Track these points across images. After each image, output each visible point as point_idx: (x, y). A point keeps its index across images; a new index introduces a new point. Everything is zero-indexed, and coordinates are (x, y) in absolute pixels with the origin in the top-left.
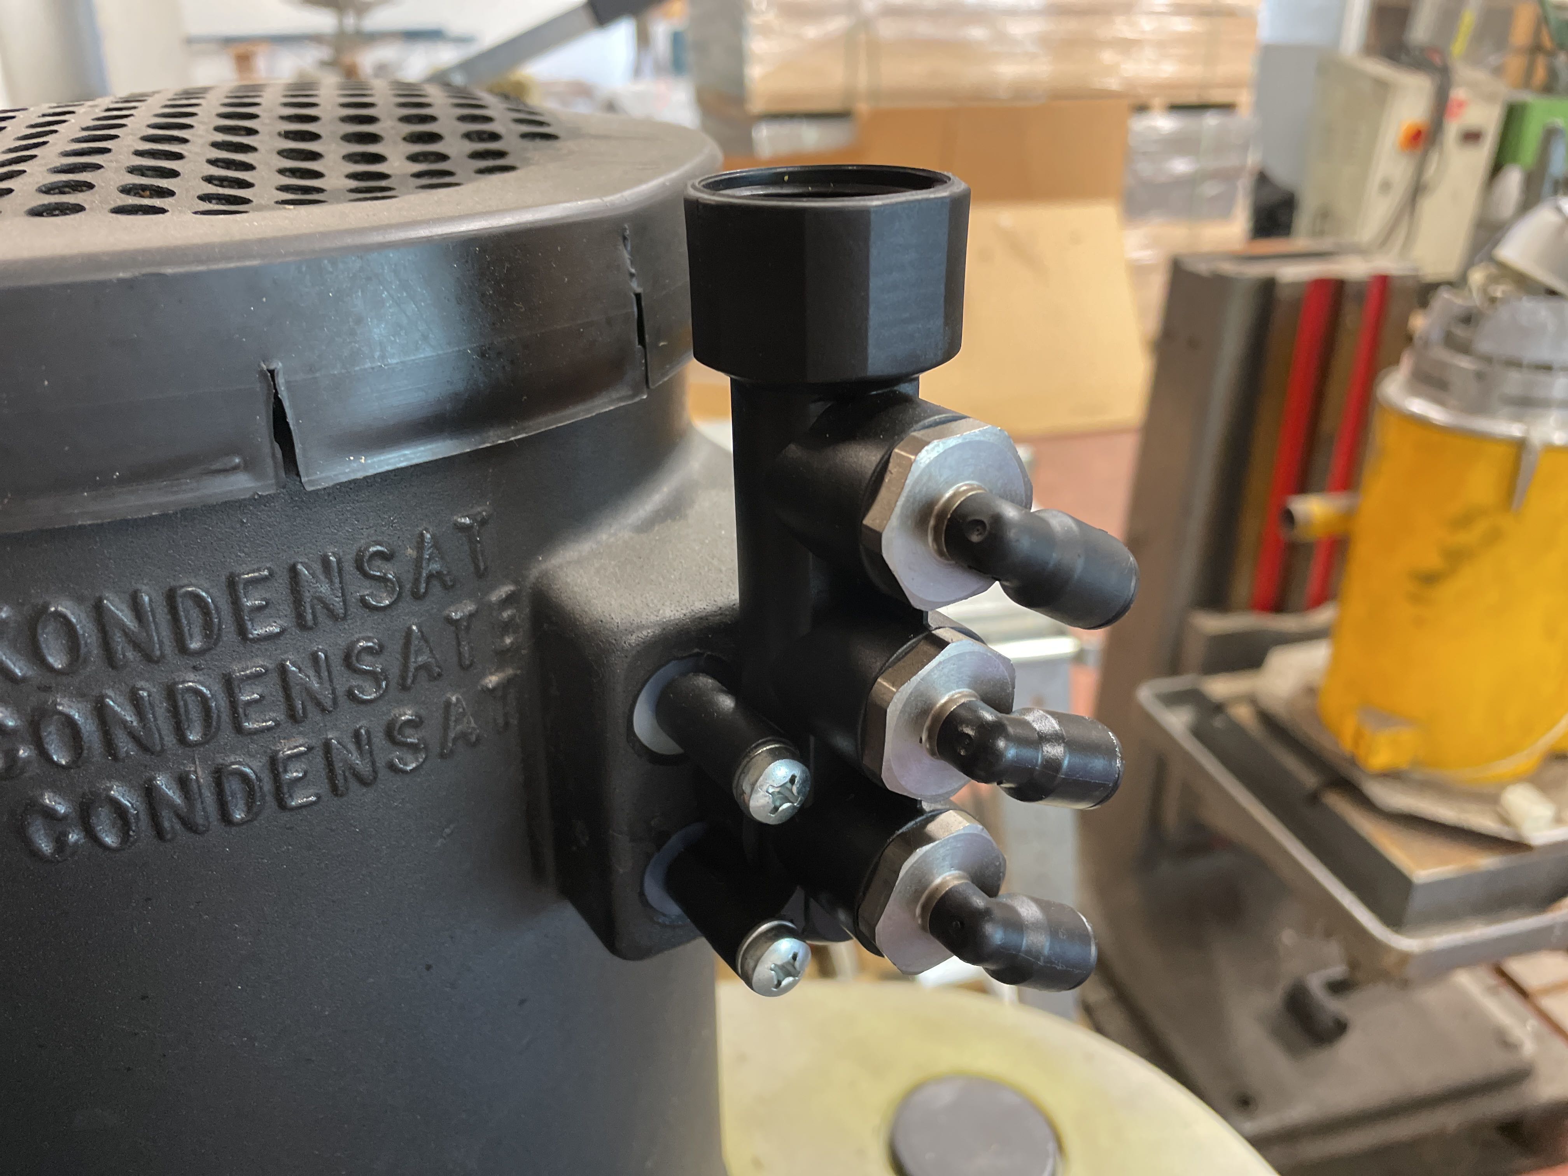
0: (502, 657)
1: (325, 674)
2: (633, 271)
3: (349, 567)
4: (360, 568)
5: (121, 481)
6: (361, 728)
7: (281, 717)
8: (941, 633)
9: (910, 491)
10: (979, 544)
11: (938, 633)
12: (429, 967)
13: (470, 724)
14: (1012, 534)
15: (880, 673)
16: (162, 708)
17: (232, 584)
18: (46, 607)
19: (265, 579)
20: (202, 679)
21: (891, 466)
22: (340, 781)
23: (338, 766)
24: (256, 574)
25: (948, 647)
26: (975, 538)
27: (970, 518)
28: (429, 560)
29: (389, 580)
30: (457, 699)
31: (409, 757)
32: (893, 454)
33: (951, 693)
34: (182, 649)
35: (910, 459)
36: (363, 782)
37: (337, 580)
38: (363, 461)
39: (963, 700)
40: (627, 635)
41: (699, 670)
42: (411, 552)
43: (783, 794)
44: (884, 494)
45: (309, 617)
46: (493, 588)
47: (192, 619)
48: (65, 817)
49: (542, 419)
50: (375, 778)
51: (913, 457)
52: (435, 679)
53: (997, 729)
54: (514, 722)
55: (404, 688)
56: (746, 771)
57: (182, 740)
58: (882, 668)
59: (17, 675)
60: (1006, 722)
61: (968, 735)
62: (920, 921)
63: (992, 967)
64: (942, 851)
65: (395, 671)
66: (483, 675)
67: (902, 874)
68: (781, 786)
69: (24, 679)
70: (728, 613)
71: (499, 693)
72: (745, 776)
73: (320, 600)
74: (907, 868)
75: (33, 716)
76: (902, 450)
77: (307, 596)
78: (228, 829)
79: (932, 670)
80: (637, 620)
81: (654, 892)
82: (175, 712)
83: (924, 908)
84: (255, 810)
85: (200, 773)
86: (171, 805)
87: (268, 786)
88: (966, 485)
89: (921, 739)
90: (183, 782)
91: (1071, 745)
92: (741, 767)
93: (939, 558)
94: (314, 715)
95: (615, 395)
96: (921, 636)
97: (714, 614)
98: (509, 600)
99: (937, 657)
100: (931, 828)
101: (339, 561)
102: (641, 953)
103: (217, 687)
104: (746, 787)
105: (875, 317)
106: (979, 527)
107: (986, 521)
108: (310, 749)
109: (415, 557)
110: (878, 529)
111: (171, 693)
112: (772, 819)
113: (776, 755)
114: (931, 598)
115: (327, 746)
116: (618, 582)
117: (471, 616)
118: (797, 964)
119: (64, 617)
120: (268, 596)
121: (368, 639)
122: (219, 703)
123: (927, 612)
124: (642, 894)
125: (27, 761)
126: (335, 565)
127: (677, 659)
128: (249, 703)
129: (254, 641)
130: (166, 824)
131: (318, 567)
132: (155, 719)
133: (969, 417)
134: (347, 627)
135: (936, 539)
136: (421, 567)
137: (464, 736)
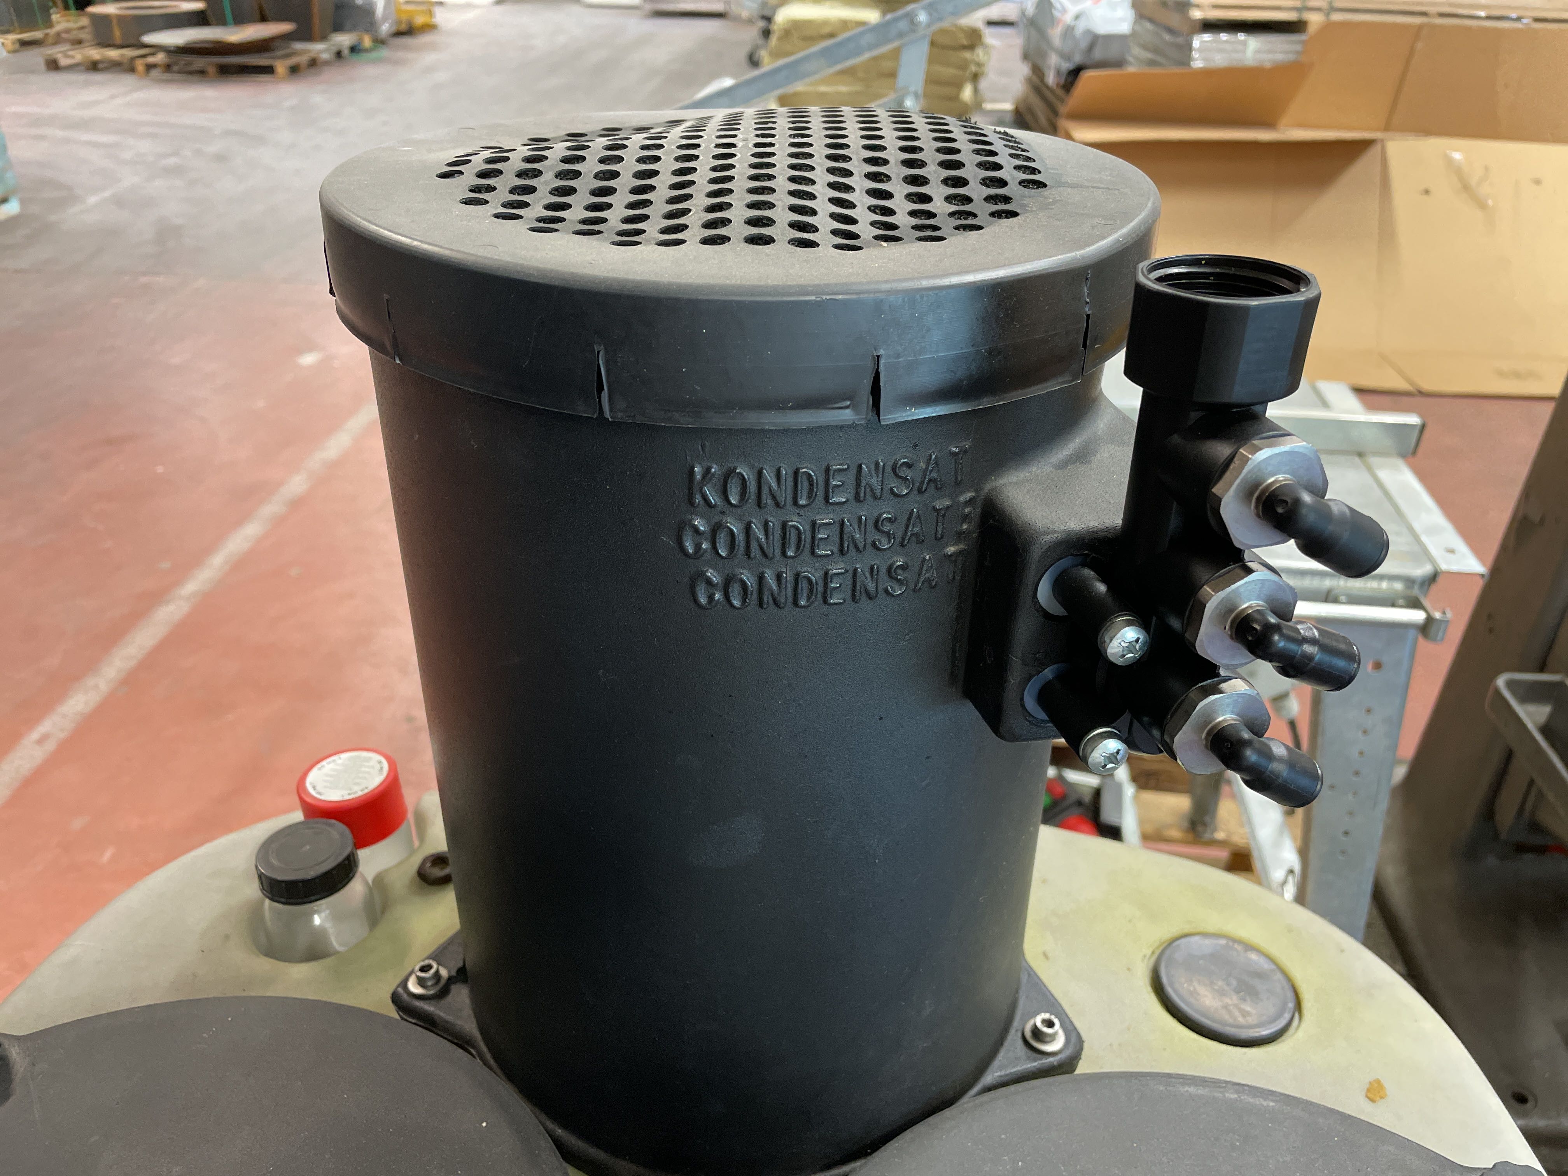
0: (960, 536)
1: (863, 529)
2: (1088, 300)
3: (889, 469)
4: (894, 470)
5: (792, 408)
6: (874, 565)
7: (836, 550)
8: (1251, 565)
9: (1245, 476)
10: (1281, 514)
11: (1250, 564)
12: (881, 718)
13: (933, 574)
14: (1304, 511)
15: (1206, 582)
16: (778, 533)
17: (827, 470)
18: (735, 469)
19: (845, 470)
20: (800, 521)
21: (1236, 459)
22: (857, 594)
23: (858, 584)
24: (841, 467)
25: (1253, 574)
26: (1280, 510)
27: (1279, 498)
28: (932, 471)
29: (908, 479)
30: (930, 557)
31: (897, 587)
32: (1238, 452)
33: (1252, 602)
34: (795, 502)
35: (1248, 457)
36: (870, 597)
37: (880, 476)
38: (913, 410)
39: (1257, 608)
40: (1045, 535)
41: (1084, 565)
42: (923, 465)
43: (1130, 647)
44: (1228, 475)
45: (862, 495)
46: (962, 492)
47: (804, 486)
48: (717, 584)
49: (1015, 393)
50: (876, 596)
51: (1250, 456)
52: (920, 543)
53: (1277, 628)
54: (958, 578)
55: (902, 545)
56: (1109, 629)
57: (784, 553)
58: (1207, 581)
59: (712, 503)
60: (1283, 626)
61: (1255, 629)
62: (1204, 742)
63: (1247, 778)
64: (1227, 701)
65: (900, 534)
66: (946, 546)
67: (1198, 708)
68: (1129, 642)
69: (715, 506)
70: (1111, 531)
71: (953, 559)
72: (1108, 632)
73: (870, 486)
74: (1202, 705)
75: (714, 527)
76: (1244, 451)
77: (863, 483)
78: (794, 609)
79: (1240, 586)
80: (1052, 527)
81: (1030, 702)
82: (784, 537)
83: (1208, 734)
84: (811, 600)
85: (788, 574)
86: (771, 589)
87: (820, 589)
88: (1282, 477)
89: (1225, 628)
90: (779, 577)
91: (1324, 648)
92: (1106, 626)
93: (1256, 518)
94: (852, 552)
95: (1060, 380)
96: (1237, 565)
97: (1102, 530)
98: (970, 502)
99: (1245, 579)
100: (1223, 686)
101: (884, 466)
102: (1013, 738)
103: (808, 527)
104: (1107, 639)
105: (1242, 367)
106: (1284, 504)
107: (1289, 500)
108: (847, 571)
109: (924, 468)
110: (1220, 496)
111: (784, 525)
112: (1119, 662)
113: (1129, 623)
114: (1249, 543)
115: (855, 571)
116: (1042, 500)
117: (948, 508)
118: (1119, 757)
119: (743, 476)
120: (844, 479)
121: (889, 513)
122: (807, 537)
123: (1244, 551)
124: (1022, 700)
125: (706, 551)
126: (882, 467)
127: (1072, 555)
128: (822, 539)
129: (832, 504)
130: (765, 599)
131: (872, 467)
132: (773, 540)
133: (1292, 435)
134: (879, 503)
135: (1256, 507)
136: (926, 474)
137: (929, 581)
